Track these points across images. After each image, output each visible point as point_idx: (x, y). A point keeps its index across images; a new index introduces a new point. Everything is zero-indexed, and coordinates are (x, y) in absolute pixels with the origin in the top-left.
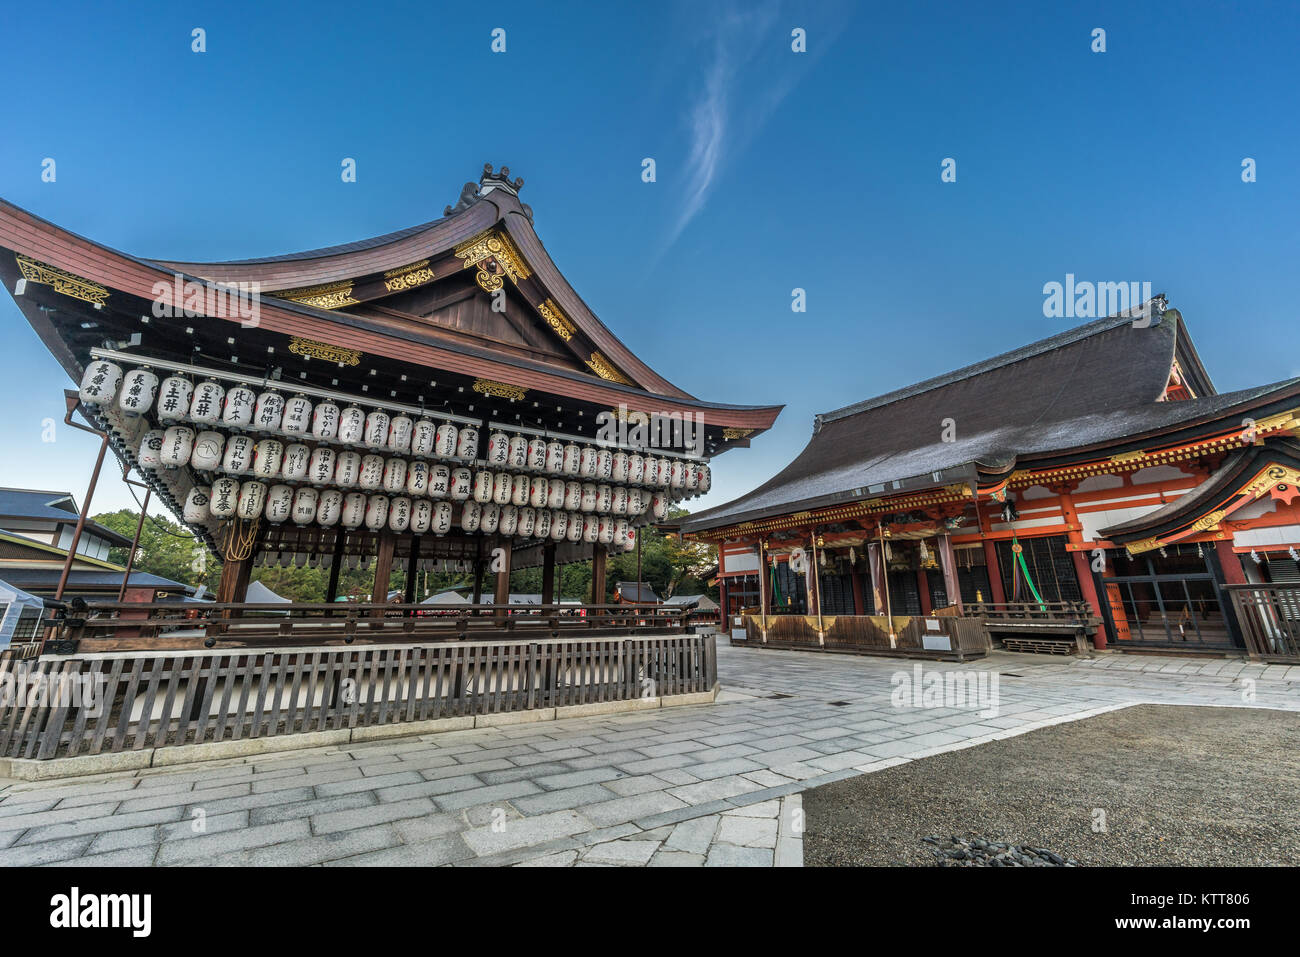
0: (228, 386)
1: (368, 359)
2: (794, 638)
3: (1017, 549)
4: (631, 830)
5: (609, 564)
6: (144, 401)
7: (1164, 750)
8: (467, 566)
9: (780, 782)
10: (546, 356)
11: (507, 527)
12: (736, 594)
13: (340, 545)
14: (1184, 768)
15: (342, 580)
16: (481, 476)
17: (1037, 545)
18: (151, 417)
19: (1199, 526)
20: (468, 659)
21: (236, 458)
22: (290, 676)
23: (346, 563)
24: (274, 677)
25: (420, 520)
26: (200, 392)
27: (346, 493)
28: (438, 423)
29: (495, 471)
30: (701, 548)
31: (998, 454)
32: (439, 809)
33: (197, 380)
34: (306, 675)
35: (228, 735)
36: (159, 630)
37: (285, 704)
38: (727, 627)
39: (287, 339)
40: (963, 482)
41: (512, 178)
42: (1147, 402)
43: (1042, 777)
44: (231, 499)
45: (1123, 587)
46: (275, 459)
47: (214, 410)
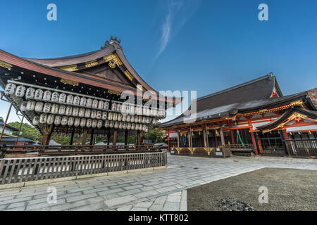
0: (44, 90)
1: (81, 84)
2: (185, 153)
3: (238, 132)
4: (146, 199)
5: (141, 135)
6: (22, 94)
7: (270, 178)
8: (106, 136)
9: (181, 187)
10: (126, 84)
11: (116, 126)
12: (172, 143)
13: (74, 131)
14: (274, 182)
15: (74, 139)
16: (110, 114)
17: (242, 131)
18: (24, 98)
19: (279, 127)
20: (106, 159)
21: (46, 109)
22: (60, 163)
23: (75, 135)
24: (56, 164)
25: (94, 124)
26: (37, 92)
27: (75, 118)
28: (99, 100)
29: (113, 112)
30: (164, 131)
31: (233, 109)
32: (99, 196)
33: (36, 89)
34: (65, 163)
35: (44, 178)
36: (26, 152)
37: (59, 170)
38: (170, 151)
39: (60, 79)
40: (226, 116)
41: (118, 40)
42: (267, 97)
43: (242, 185)
44: (45, 119)
45: (261, 140)
46: (57, 109)
47: (41, 96)
